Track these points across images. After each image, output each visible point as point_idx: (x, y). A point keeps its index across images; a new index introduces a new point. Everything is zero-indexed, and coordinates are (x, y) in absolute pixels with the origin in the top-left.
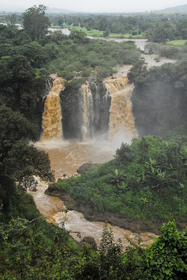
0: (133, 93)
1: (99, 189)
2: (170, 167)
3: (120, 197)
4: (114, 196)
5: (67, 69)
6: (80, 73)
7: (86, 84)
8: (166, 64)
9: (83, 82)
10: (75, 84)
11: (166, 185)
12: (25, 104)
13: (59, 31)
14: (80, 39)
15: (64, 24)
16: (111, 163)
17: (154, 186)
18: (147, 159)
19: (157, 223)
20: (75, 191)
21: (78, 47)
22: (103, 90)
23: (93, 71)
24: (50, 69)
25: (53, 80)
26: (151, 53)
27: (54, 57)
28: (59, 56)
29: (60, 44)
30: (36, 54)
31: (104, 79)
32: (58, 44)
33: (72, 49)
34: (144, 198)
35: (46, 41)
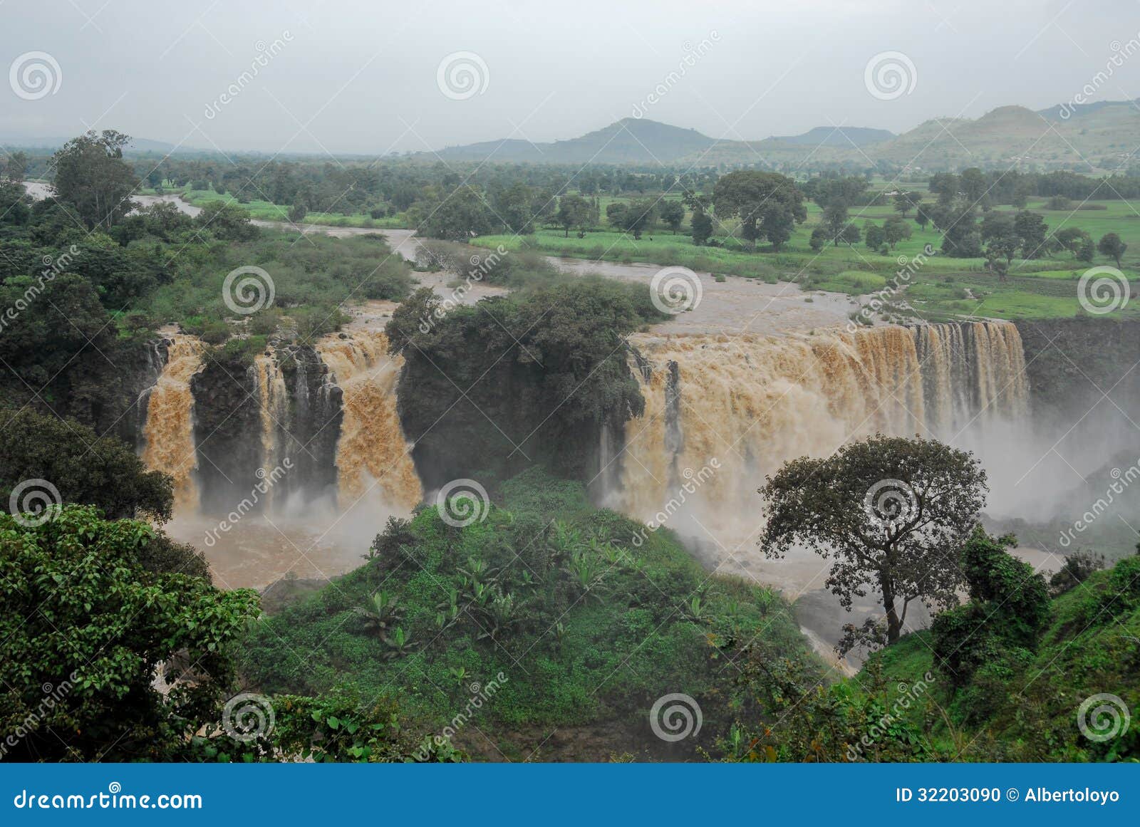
0: (402, 379)
1: (327, 652)
2: (523, 579)
3: (390, 669)
4: (374, 667)
5: (206, 312)
6: (248, 324)
7: (268, 354)
8: (488, 298)
9: (261, 350)
10: (236, 355)
11: (516, 629)
12: (88, 414)
13: (170, 205)
14: (232, 227)
15: (165, 182)
16: (359, 577)
17: (483, 632)
18: (461, 560)
19: (496, 736)
20: (256, 661)
21: (231, 251)
22: (316, 371)
23: (283, 318)
24: (158, 313)
25: (169, 345)
26: (434, 267)
27: (164, 278)
28: (180, 276)
29: (173, 242)
30: (114, 271)
31: (316, 339)
32: (167, 241)
33: (212, 256)
34: (458, 668)
35: (129, 231)
